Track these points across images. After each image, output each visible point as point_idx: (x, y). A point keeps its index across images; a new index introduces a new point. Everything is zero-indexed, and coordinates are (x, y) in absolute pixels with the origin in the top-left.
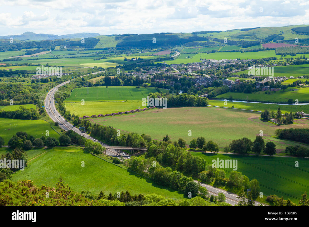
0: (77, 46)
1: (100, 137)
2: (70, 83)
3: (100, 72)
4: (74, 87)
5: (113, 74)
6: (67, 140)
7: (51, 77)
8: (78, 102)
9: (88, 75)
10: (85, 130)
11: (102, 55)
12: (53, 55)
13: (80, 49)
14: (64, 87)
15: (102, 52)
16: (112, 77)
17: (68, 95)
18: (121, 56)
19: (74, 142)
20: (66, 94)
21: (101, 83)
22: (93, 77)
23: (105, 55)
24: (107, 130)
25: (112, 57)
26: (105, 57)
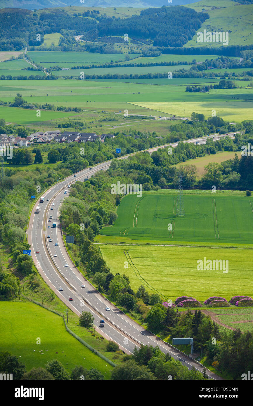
2: (109, 173)
3: (216, 137)
7: (39, 147)
8: (148, 244)
9: (175, 145)
10: (195, 351)
11: (217, 71)
12: (35, 67)
13: (135, 48)
14: (92, 186)
15: (217, 63)
17: (109, 217)
20: (101, 212)
21: (225, 178)
22: (193, 152)
23: (226, 75)
26: (228, 82)
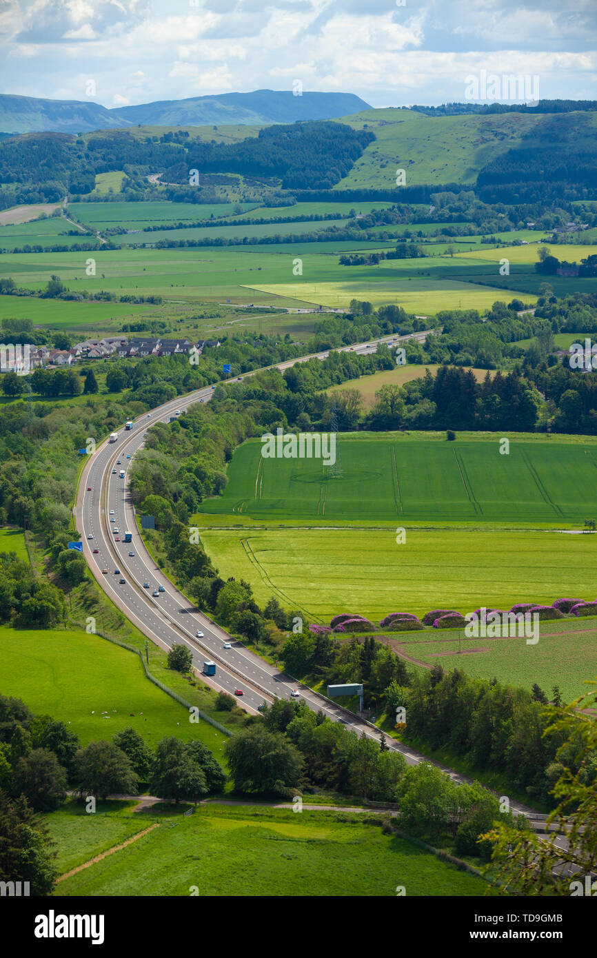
0: (229, 175)
1: (472, 754)
2: (212, 406)
3: (392, 341)
4: (243, 430)
5: (481, 357)
6: (281, 763)
7: (92, 366)
8: (282, 527)
9: (322, 356)
10: (365, 706)
11: (391, 229)
12: (81, 229)
13: (251, 192)
14: (183, 430)
15: (391, 215)
16: (480, 375)
17: (214, 482)
18: (516, 243)
19: (319, 774)
20: (200, 473)
21: (410, 411)
22: (354, 367)
23: (408, 235)
24: (518, 711)
25: (456, 247)
26: (410, 247)
